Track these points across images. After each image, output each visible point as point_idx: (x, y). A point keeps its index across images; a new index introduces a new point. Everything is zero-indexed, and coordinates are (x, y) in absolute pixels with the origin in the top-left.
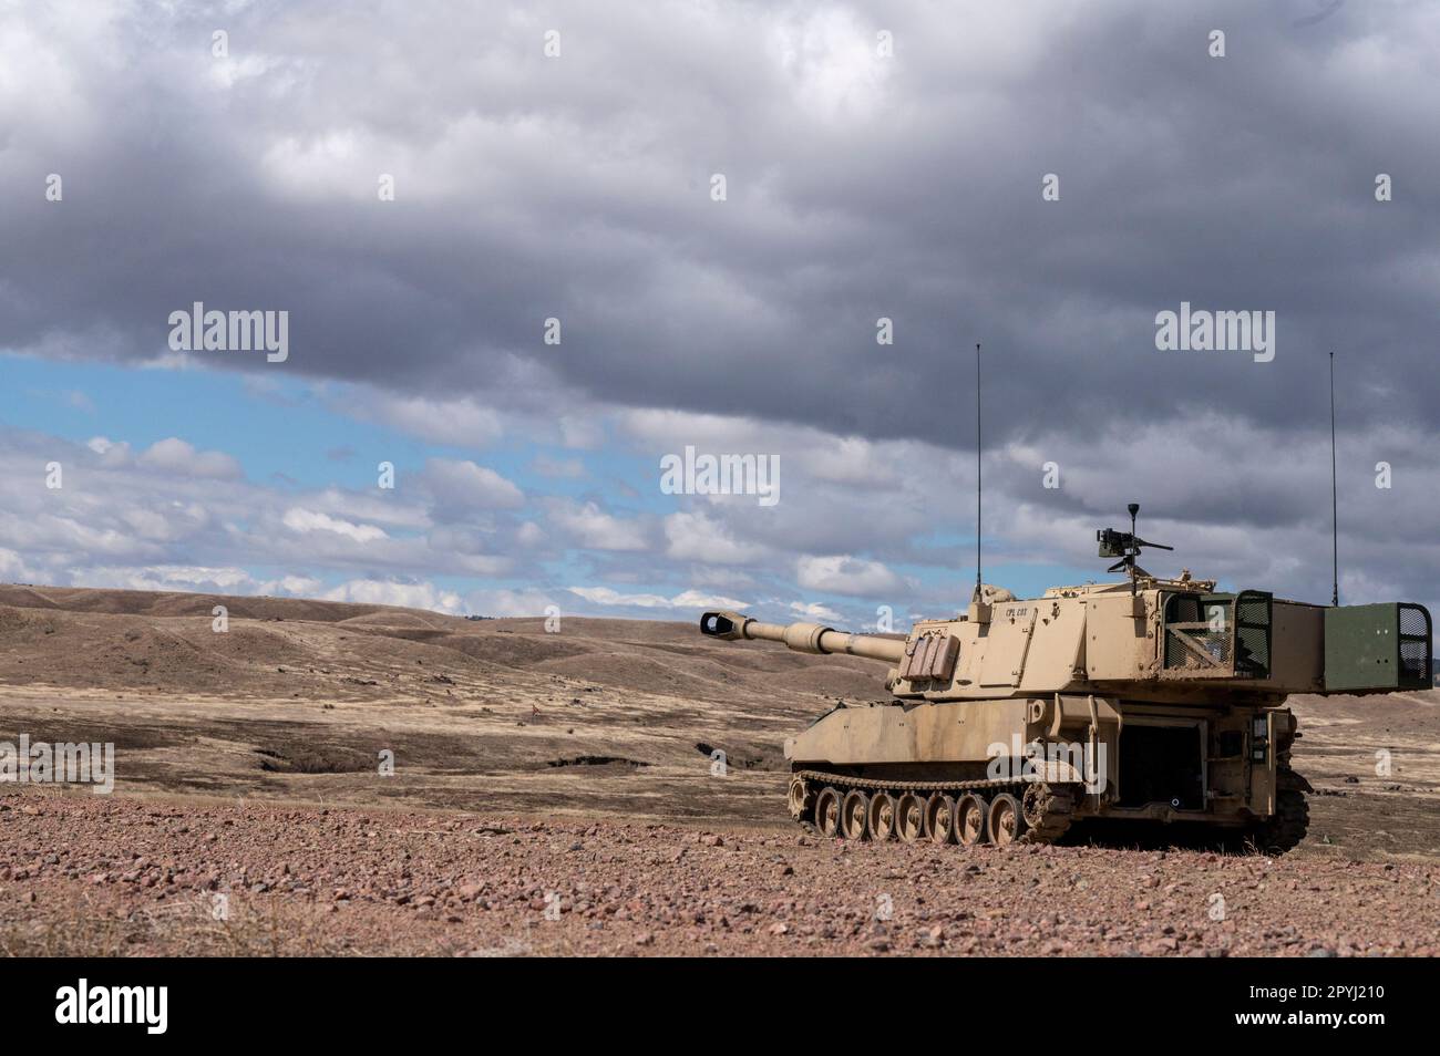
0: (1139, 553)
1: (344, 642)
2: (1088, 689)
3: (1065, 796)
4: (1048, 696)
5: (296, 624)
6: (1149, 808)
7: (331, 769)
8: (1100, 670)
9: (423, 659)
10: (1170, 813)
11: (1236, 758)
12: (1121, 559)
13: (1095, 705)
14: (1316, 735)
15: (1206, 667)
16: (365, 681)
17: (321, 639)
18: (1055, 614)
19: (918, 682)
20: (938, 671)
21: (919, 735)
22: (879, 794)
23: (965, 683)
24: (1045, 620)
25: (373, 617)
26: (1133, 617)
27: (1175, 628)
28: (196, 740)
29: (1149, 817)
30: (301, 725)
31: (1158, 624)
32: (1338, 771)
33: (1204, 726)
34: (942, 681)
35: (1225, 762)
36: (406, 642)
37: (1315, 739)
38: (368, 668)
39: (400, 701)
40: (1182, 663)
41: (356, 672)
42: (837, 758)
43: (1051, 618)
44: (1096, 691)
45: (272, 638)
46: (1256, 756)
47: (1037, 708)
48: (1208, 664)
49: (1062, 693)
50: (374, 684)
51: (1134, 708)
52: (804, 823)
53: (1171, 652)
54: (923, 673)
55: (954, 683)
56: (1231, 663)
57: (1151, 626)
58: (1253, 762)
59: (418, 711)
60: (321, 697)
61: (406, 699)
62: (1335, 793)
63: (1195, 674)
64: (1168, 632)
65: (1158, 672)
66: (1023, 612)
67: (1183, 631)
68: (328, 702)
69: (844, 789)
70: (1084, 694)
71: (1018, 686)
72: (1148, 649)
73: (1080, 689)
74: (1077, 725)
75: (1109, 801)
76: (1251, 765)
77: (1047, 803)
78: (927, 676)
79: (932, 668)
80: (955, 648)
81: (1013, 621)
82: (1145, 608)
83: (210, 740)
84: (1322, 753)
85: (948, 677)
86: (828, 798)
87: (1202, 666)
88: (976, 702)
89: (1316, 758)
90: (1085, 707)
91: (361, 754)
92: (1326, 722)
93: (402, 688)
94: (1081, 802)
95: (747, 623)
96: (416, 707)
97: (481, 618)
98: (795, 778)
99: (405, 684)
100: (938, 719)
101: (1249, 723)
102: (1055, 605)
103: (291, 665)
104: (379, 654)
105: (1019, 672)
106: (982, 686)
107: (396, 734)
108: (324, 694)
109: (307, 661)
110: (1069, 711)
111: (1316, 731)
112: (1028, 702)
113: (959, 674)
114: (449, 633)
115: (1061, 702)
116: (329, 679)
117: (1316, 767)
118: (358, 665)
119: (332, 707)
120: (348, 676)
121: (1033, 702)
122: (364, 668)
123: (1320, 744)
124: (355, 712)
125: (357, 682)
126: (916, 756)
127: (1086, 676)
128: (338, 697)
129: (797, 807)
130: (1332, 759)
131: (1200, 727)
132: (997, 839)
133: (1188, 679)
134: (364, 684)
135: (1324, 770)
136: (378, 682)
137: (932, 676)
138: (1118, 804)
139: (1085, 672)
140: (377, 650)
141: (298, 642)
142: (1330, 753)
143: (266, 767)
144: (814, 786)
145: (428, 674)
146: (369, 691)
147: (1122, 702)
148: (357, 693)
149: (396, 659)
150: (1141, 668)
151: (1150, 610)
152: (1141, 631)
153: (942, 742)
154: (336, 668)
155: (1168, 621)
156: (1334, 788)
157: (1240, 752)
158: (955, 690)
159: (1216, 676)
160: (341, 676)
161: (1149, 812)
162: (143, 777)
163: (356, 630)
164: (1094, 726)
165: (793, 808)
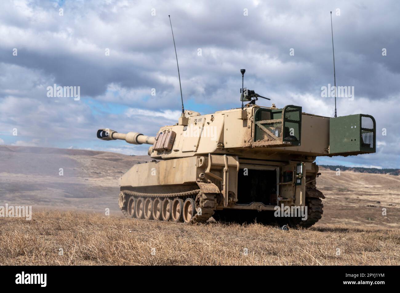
0: (257, 99)
1: (93, 161)
2: (224, 152)
3: (212, 200)
4: (206, 155)
5: (79, 156)
6: (253, 205)
7: (85, 197)
8: (229, 144)
9: (115, 166)
10: (261, 207)
11: (289, 183)
12: (250, 102)
13: (227, 159)
14: (369, 190)
15: (271, 140)
16: (98, 172)
17: (86, 160)
18: (212, 120)
19: (160, 151)
20: (166, 146)
21: (160, 174)
22: (148, 199)
23: (176, 151)
24: (208, 123)
25: (103, 155)
26: (242, 119)
27: (259, 123)
28: (46, 189)
29: (252, 208)
30: (77, 185)
31: (252, 121)
32: (375, 200)
33: (278, 169)
34: (168, 150)
35: (286, 185)
36: (110, 162)
37: (369, 191)
38: (99, 169)
39: (107, 178)
40: (262, 138)
41: (95, 170)
42: (135, 184)
43: (210, 122)
44: (227, 153)
45: (73, 160)
46: (298, 182)
47: (201, 160)
48: (272, 139)
49: (212, 154)
50: (100, 173)
51: (245, 161)
52: (123, 211)
53: (257, 134)
54: (161, 148)
55: (173, 151)
56: (282, 138)
57: (249, 123)
58: (296, 184)
59: (112, 181)
60: (85, 177)
61: (110, 178)
62: (373, 206)
63: (267, 144)
64: (256, 125)
65: (252, 143)
66: (200, 120)
67: (262, 124)
68: (87, 178)
69: (136, 197)
70: (222, 154)
71: (196, 151)
72: (248, 133)
73: (221, 152)
74: (219, 168)
75: (233, 201)
76: (296, 185)
77: (204, 203)
78: (162, 148)
79: (164, 145)
80: (174, 136)
81: (196, 124)
82: (247, 115)
83: (51, 189)
84: (370, 195)
85: (170, 149)
86: (132, 201)
87: (270, 140)
88: (180, 159)
89: (368, 196)
90: (222, 160)
91: (94, 193)
92: (372, 186)
93: (108, 175)
94: (220, 202)
95: (113, 133)
96: (112, 180)
97: (135, 156)
98: (121, 193)
99: (109, 173)
100: (167, 167)
101: (295, 167)
102: (212, 116)
103: (78, 168)
104: (102, 165)
105: (197, 145)
106: (183, 152)
107: (104, 187)
108: (86, 176)
109: (82, 167)
110: (215, 162)
111: (368, 189)
112: (198, 157)
113: (175, 148)
114: (123, 159)
115: (211, 157)
116: (88, 172)
117: (368, 199)
118: (96, 168)
119: (87, 180)
120: (93, 171)
121: (199, 158)
122: (98, 169)
123: (370, 192)
124: (94, 181)
125: (96, 173)
126: (159, 183)
127: (223, 146)
128: (90, 177)
129: (121, 205)
130: (373, 197)
131: (276, 170)
132: (186, 219)
133: (264, 146)
134: (97, 173)
135: (371, 200)
136: (101, 172)
137: (164, 148)
138: (237, 203)
139: (223, 144)
140: (102, 164)
141: (79, 161)
142: (372, 195)
143: (66, 196)
144: (127, 196)
145: (116, 171)
146: (99, 175)
147: (239, 158)
148: (96, 176)
149: (107, 166)
150: (245, 142)
151: (249, 116)
152: (245, 125)
153: (168, 177)
154: (90, 169)
155: (256, 120)
156: (373, 205)
157: (291, 180)
158: (173, 154)
159: (276, 144)
160: (91, 171)
161: (253, 206)
162: (29, 199)
163: (97, 158)
164: (226, 168)
165: (120, 205)
